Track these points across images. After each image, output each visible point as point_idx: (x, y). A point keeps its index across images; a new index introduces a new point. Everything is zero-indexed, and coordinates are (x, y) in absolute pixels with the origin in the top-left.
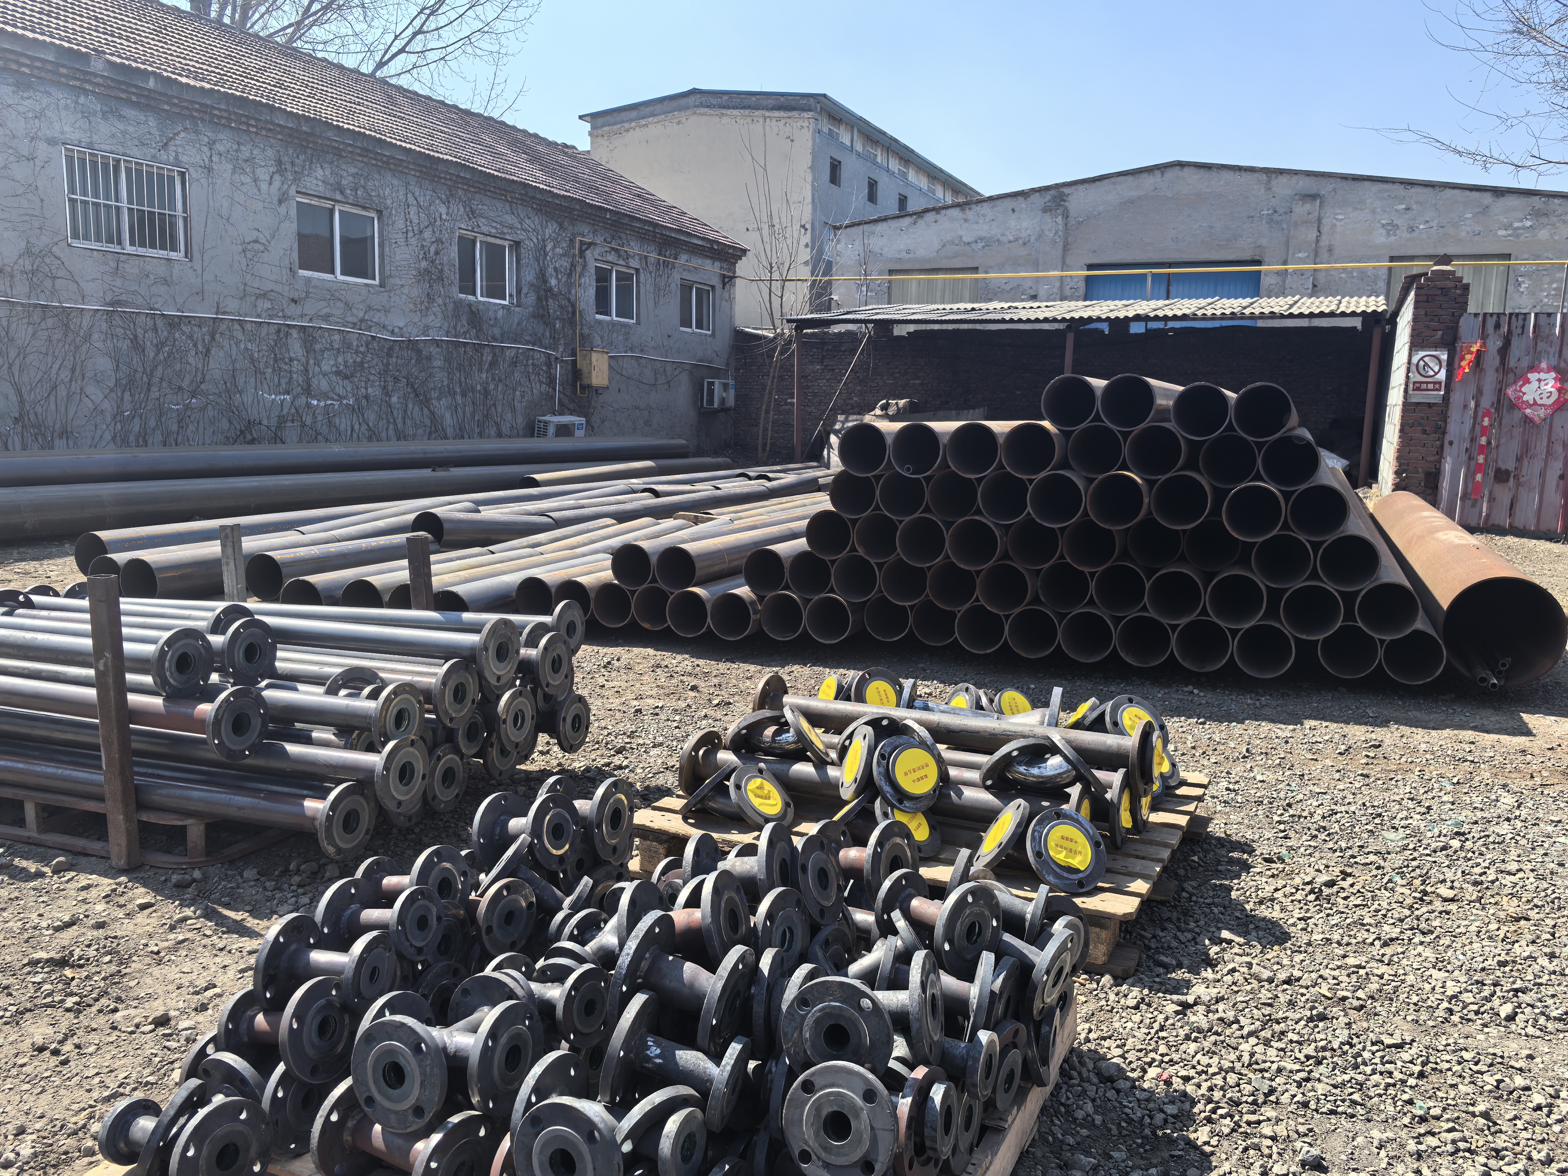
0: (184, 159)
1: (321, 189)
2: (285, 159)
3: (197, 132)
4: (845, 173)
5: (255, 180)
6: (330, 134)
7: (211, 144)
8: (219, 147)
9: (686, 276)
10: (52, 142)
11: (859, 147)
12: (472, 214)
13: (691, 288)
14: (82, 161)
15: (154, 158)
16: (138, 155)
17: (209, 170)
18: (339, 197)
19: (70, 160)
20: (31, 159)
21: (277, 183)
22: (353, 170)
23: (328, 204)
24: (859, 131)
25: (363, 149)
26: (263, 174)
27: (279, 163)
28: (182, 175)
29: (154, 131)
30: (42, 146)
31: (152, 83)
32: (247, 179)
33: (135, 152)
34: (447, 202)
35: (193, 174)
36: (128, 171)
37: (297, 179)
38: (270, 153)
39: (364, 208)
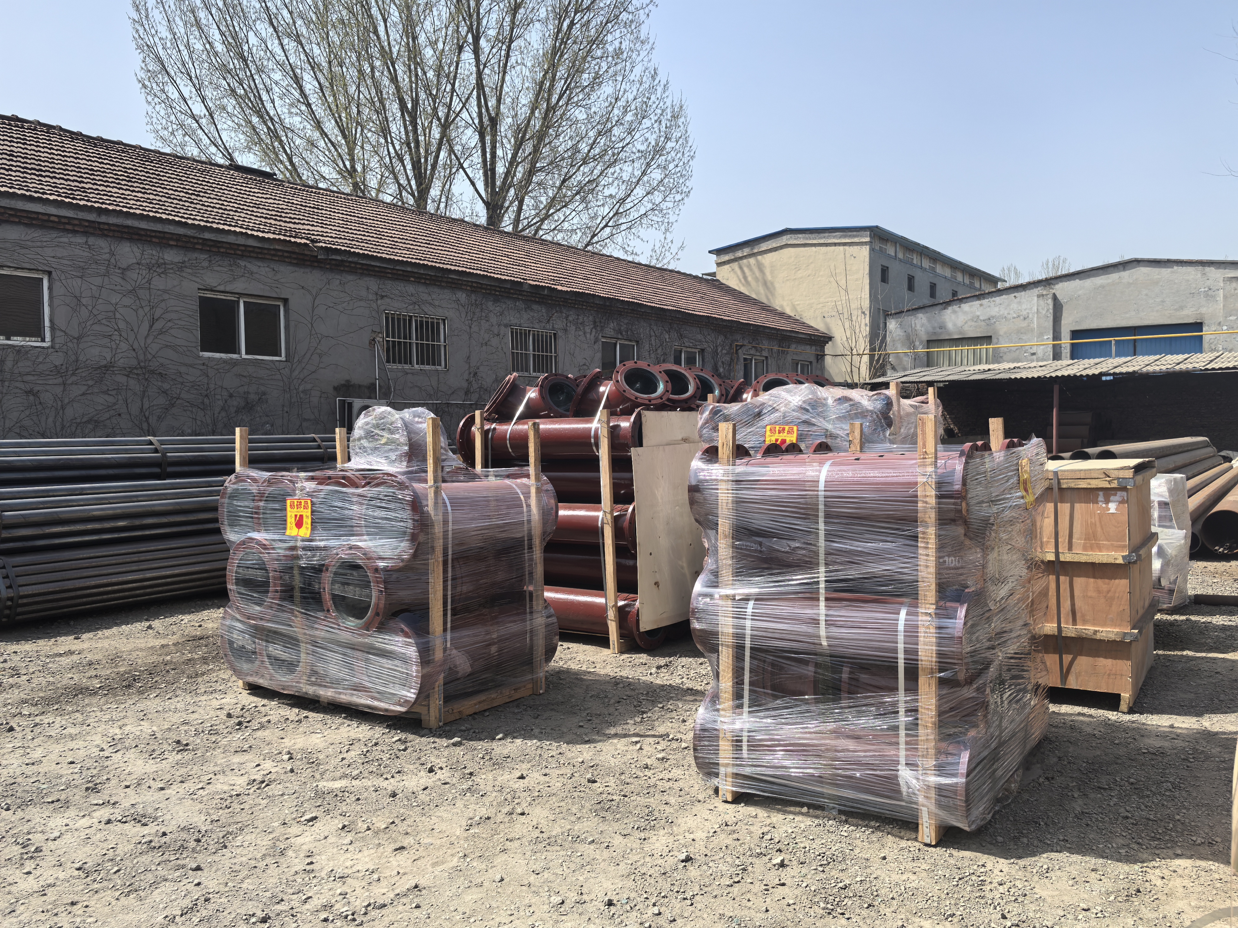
0: (556, 326)
1: (612, 333)
2: (597, 320)
3: (561, 312)
4: (892, 274)
5: (585, 333)
6: (618, 305)
7: (567, 317)
8: (570, 318)
9: (795, 357)
10: (506, 326)
11: (900, 255)
12: (681, 336)
13: (797, 364)
14: (516, 333)
15: (544, 328)
16: (538, 328)
17: (566, 330)
18: (620, 336)
19: (512, 333)
20: (498, 335)
21: (593, 333)
22: (626, 321)
23: (613, 341)
24: (900, 245)
25: (633, 310)
26: (588, 330)
27: (595, 322)
28: (555, 334)
29: (545, 314)
30: (502, 328)
31: (546, 292)
32: (581, 333)
33: (537, 326)
34: (669, 332)
35: (560, 333)
36: (534, 335)
37: (602, 330)
38: (591, 318)
39: (630, 341)
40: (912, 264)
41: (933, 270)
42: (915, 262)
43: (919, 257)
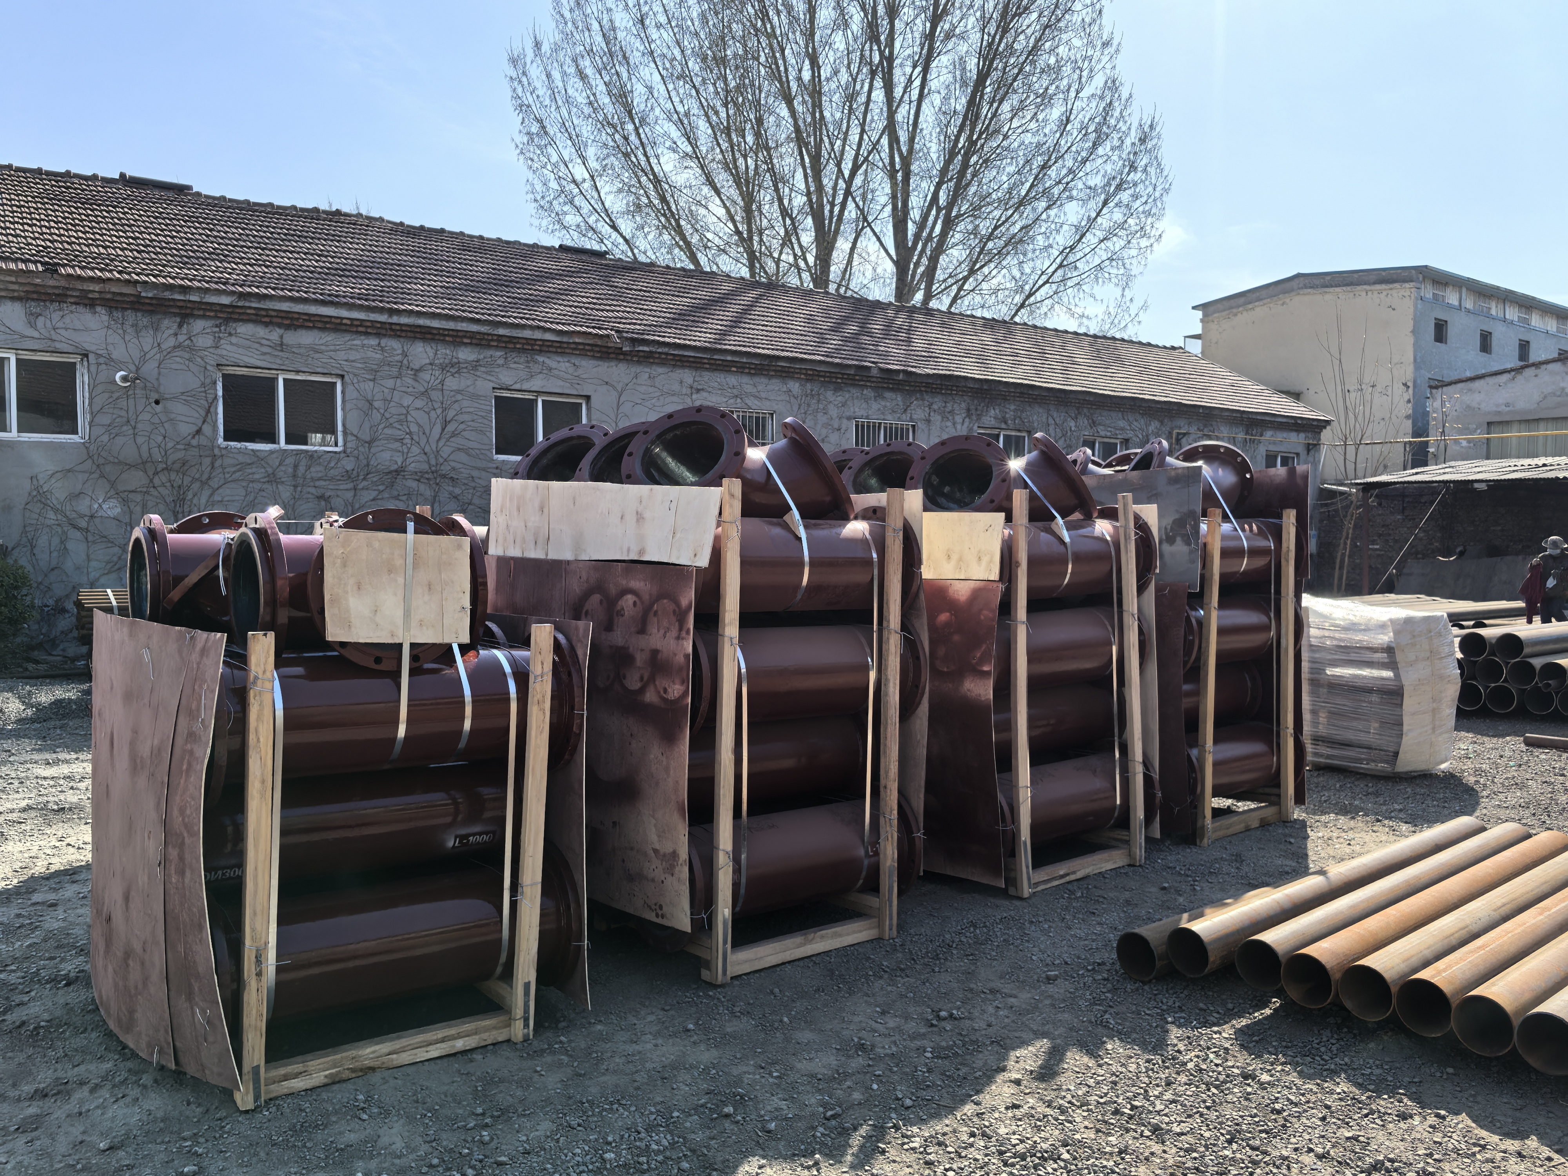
0: (915, 417)
1: (993, 422)
2: (972, 407)
3: (923, 400)
4: (1452, 332)
5: (954, 424)
6: (1001, 388)
7: (930, 406)
8: (935, 407)
9: (1272, 448)
10: (849, 418)
11: (1469, 304)
12: (1094, 424)
14: (863, 426)
15: (899, 419)
16: (891, 420)
17: (928, 421)
18: (1003, 426)
19: (857, 426)
20: (839, 429)
21: (966, 424)
22: (1012, 407)
23: (996, 432)
24: (1467, 289)
25: (1021, 393)
26: (958, 419)
27: (968, 410)
28: (913, 426)
29: (901, 403)
30: (845, 421)
31: (901, 377)
32: (949, 424)
33: (889, 417)
34: (1075, 419)
35: (921, 425)
36: (885, 428)
37: (978, 419)
38: (963, 405)
39: (1019, 431)
40: (1489, 316)
41: (1527, 322)
42: (1493, 312)
43: (1501, 306)
